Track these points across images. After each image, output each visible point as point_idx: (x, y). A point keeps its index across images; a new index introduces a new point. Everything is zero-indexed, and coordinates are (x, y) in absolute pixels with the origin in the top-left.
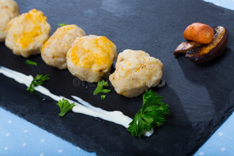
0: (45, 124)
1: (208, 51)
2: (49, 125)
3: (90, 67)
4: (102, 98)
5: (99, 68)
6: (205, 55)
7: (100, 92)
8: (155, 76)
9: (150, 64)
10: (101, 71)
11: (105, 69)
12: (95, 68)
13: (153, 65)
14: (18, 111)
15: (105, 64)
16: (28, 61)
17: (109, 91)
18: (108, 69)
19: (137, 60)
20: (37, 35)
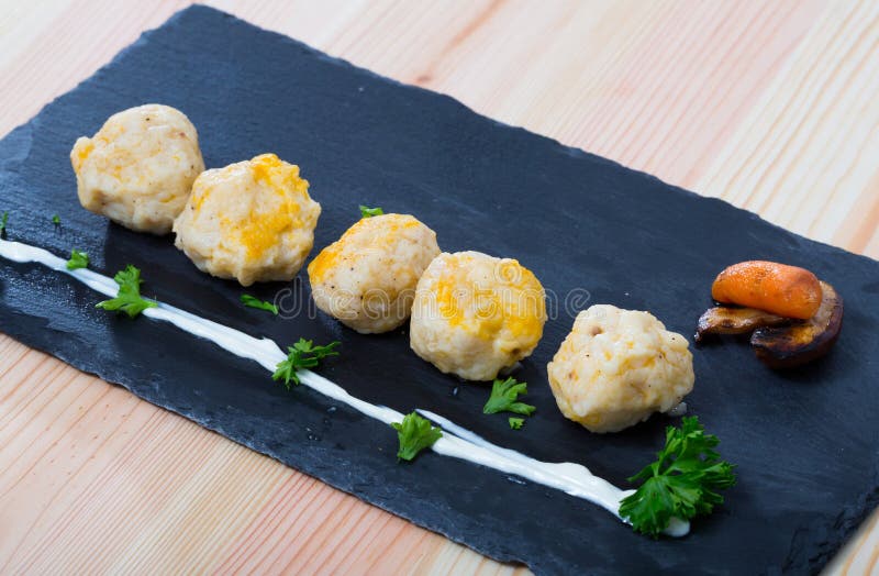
0: (352, 477)
1: (811, 339)
2: (371, 479)
3: (491, 339)
4: (512, 425)
5: (514, 344)
6: (803, 346)
7: (502, 407)
8: (682, 384)
9: (673, 350)
10: (516, 351)
11: (526, 349)
12: (503, 343)
13: (678, 355)
14: (252, 433)
15: (530, 335)
16: (247, 297)
17: (533, 408)
18: (532, 349)
19: (646, 335)
20: (287, 228)
